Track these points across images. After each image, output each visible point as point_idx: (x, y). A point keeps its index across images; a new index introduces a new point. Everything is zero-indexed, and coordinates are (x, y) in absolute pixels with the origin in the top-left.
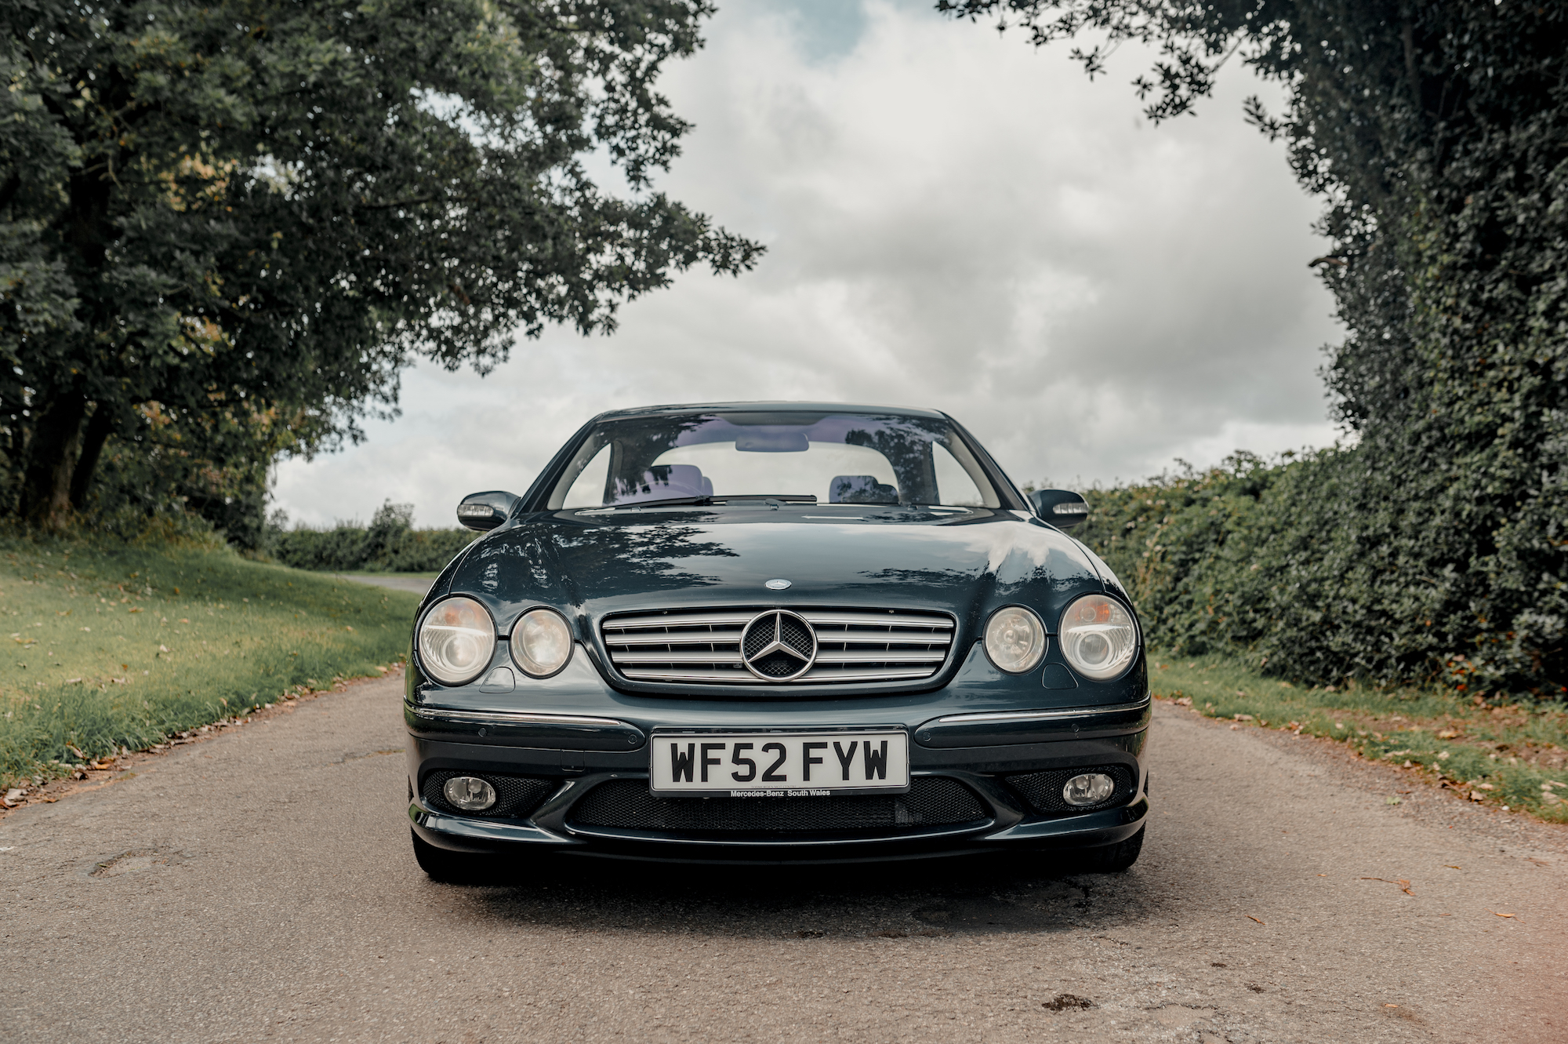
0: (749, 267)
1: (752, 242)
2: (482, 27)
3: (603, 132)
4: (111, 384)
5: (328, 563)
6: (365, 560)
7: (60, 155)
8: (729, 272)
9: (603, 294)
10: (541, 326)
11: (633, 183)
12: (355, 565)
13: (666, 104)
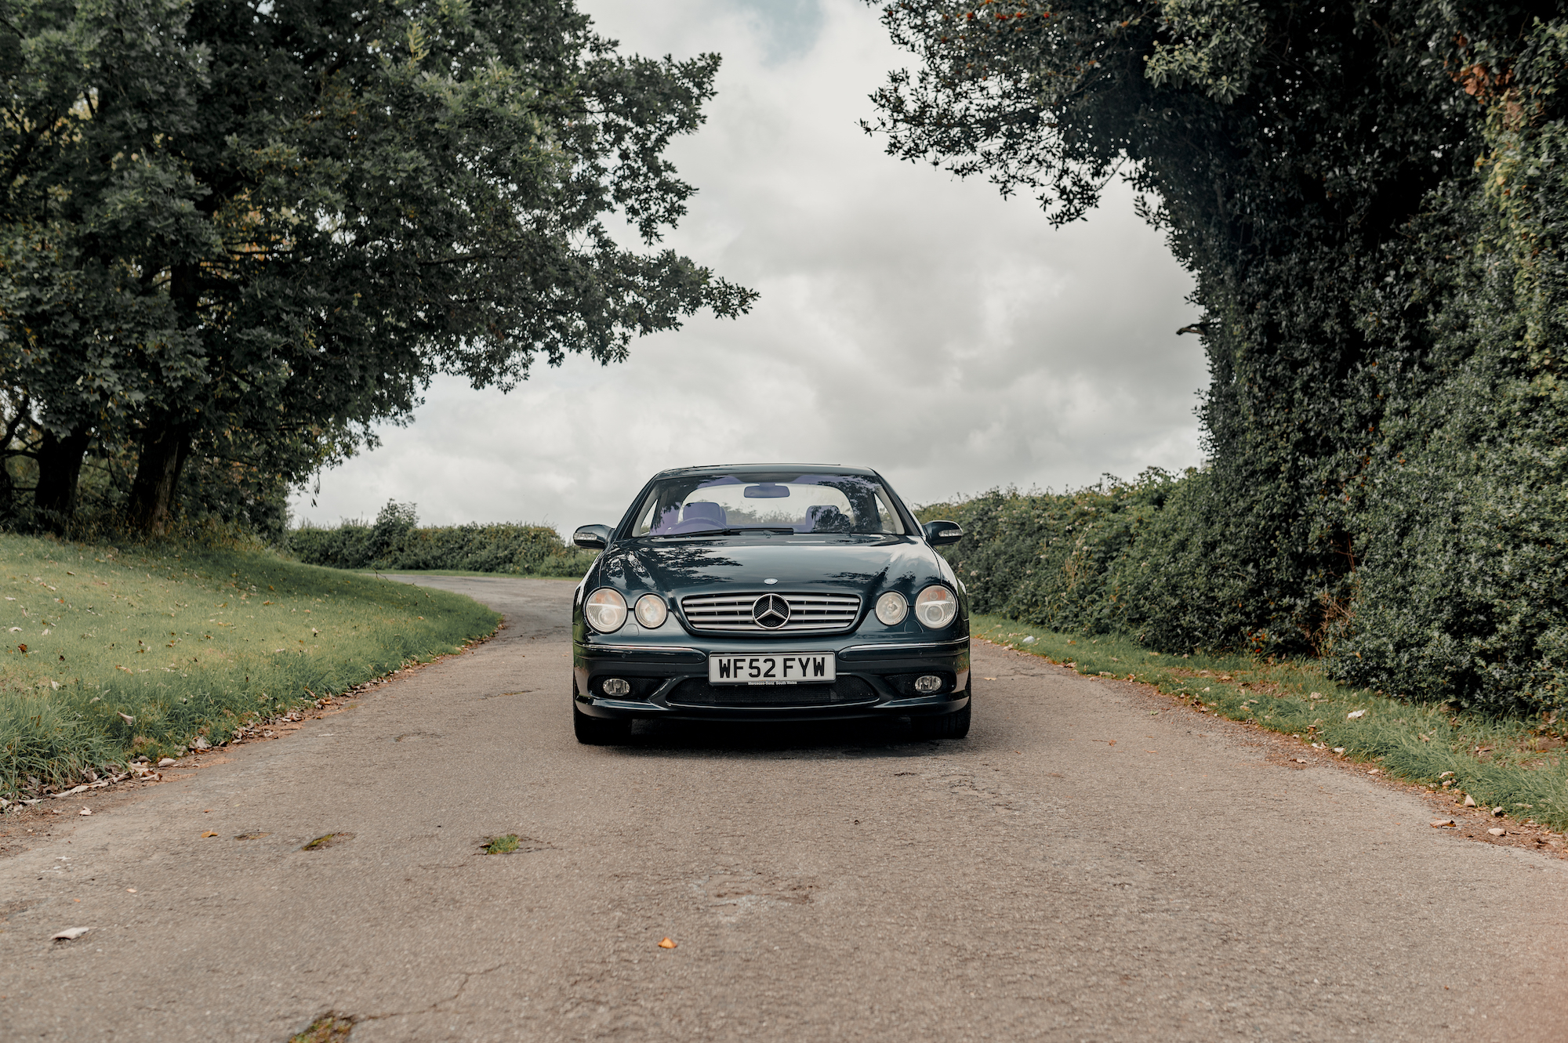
0: (745, 311)
1: (748, 290)
2: (534, 140)
3: (621, 195)
4: (220, 418)
5: (335, 561)
6: (371, 558)
7: (205, 244)
8: (728, 315)
9: (618, 329)
10: (562, 355)
11: (645, 239)
12: (361, 563)
13: (673, 170)
